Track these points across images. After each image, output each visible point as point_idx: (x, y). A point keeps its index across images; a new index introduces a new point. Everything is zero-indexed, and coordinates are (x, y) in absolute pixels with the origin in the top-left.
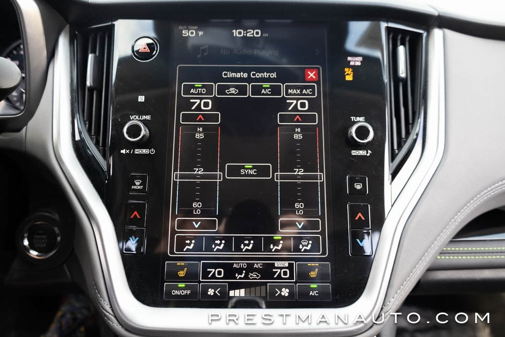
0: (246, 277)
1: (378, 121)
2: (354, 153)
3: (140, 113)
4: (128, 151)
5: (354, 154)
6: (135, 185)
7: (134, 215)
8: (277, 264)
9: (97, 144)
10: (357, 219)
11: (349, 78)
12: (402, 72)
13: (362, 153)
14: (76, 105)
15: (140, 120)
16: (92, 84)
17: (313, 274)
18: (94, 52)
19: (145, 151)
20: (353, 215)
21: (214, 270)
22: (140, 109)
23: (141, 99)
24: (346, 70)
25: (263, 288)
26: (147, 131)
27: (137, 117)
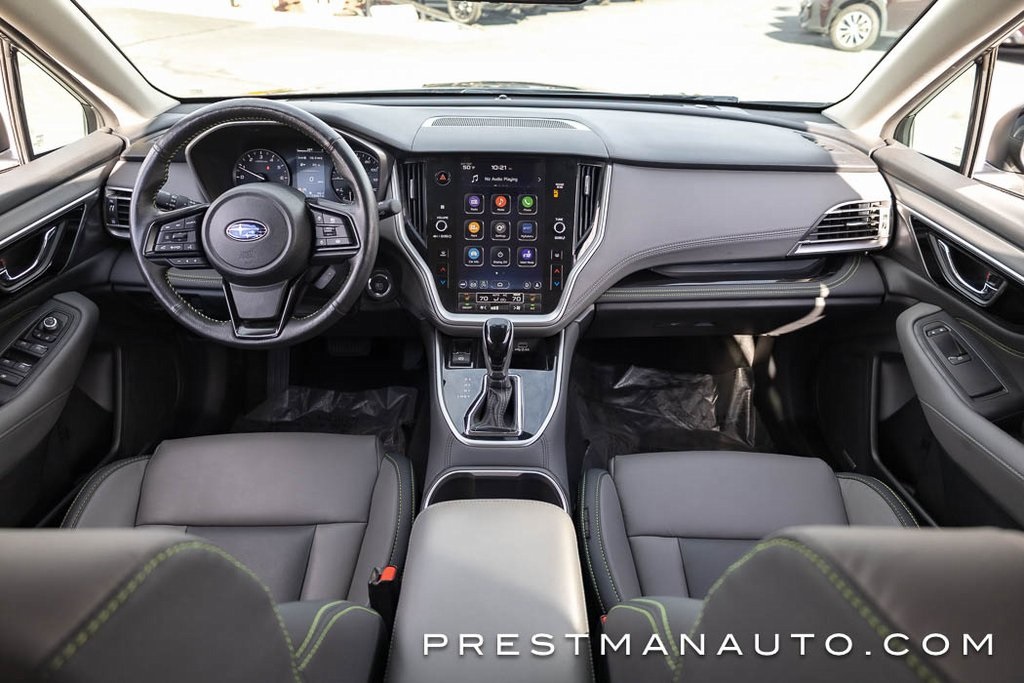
0: (499, 301)
1: (569, 221)
3: (444, 216)
4: (437, 236)
5: (555, 239)
6: (442, 254)
7: (442, 269)
8: (515, 294)
9: (418, 231)
10: (555, 272)
11: (556, 196)
12: (587, 193)
13: (560, 238)
16: (413, 197)
17: (533, 300)
18: (412, 178)
19: (446, 236)
21: (483, 297)
22: (443, 213)
23: (442, 207)
24: (555, 191)
25: (508, 305)
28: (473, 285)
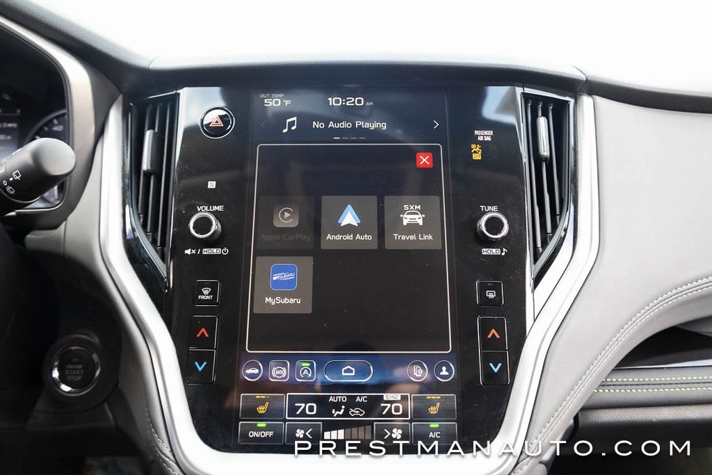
0: (346, 414)
1: (513, 209)
2: (486, 251)
3: (210, 203)
4: (194, 252)
5: (485, 253)
6: (203, 294)
7: (200, 333)
8: (387, 396)
9: (154, 242)
10: (489, 336)
11: (477, 157)
12: (545, 150)
13: (495, 251)
14: (128, 194)
15: (210, 212)
16: (149, 167)
17: (433, 410)
18: (152, 127)
19: (215, 251)
20: (485, 332)
21: (303, 405)
22: (210, 198)
23: (212, 185)
24: (473, 146)
25: (368, 428)
26: (219, 225)
27: (206, 208)
28: (279, 373)
